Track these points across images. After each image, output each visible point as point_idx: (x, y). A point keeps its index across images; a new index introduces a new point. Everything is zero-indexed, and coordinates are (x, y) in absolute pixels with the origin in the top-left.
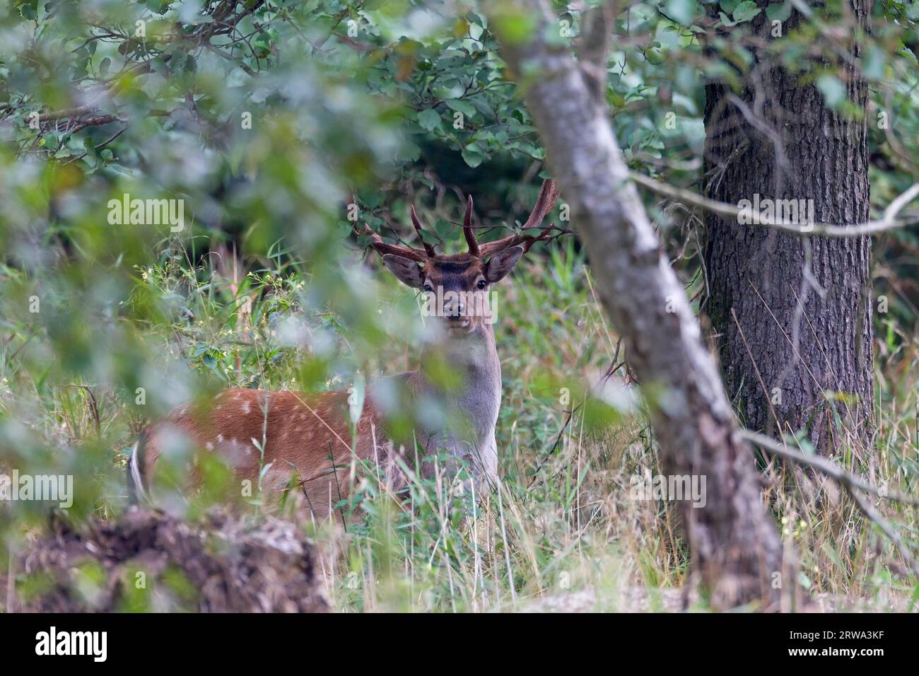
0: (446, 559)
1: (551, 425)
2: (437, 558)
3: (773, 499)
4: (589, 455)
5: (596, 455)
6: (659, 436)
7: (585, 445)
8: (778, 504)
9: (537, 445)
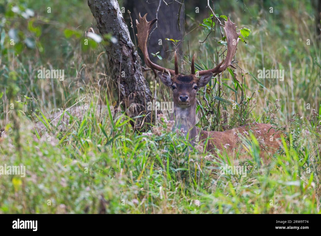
0: (32, 94)
1: (70, 47)
2: (29, 94)
3: (147, 75)
4: (83, 59)
5: (85, 58)
6: (108, 52)
7: (82, 55)
8: (149, 77)
9: (65, 55)
